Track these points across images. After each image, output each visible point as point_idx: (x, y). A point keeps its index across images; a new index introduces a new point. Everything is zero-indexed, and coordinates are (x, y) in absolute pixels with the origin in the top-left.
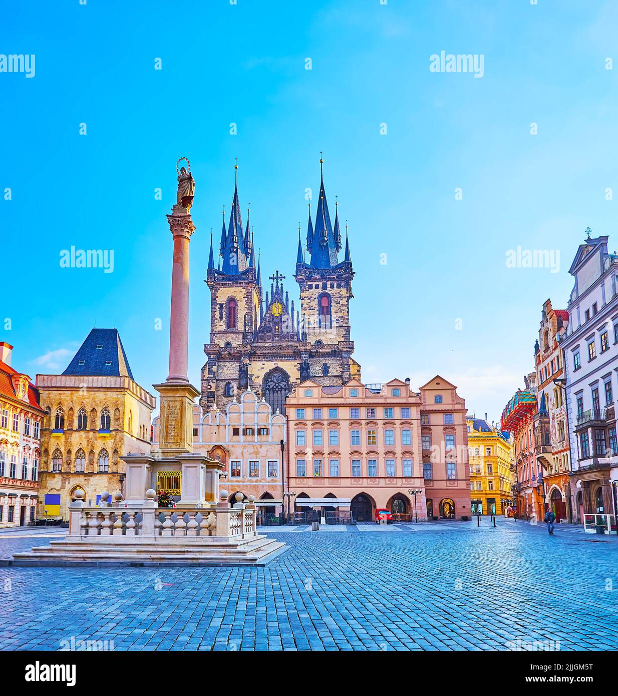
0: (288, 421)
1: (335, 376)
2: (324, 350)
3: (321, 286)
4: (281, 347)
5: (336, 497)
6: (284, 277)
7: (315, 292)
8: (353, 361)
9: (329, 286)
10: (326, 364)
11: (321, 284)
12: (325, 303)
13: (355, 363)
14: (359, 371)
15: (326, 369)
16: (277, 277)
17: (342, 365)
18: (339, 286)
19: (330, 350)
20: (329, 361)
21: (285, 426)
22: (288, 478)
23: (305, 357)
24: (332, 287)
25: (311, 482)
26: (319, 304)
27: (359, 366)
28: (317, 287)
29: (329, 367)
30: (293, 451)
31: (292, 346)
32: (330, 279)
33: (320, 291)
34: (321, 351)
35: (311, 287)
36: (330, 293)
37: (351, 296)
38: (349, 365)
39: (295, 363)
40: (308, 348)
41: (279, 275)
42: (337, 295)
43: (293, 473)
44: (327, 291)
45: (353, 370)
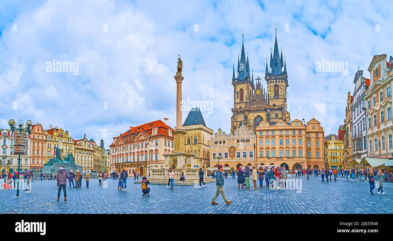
0: (256, 136)
1: (280, 118)
2: (276, 108)
3: (275, 82)
4: (260, 107)
5: (274, 165)
6: (261, 79)
7: (273, 84)
8: (287, 112)
9: (278, 81)
10: (277, 113)
11: (275, 81)
12: (276, 89)
13: (288, 113)
14: (289, 116)
15: (277, 115)
16: (258, 79)
17: (283, 114)
18: (282, 82)
19: (278, 108)
20: (278, 112)
21: (256, 138)
22: (257, 158)
23: (268, 110)
24: (279, 82)
25: (265, 159)
26: (274, 89)
27: (289, 114)
28: (273, 82)
29: (278, 114)
30: (258, 147)
31: (264, 107)
32: (278, 79)
33: (275, 84)
34: (275, 108)
35: (271, 82)
36: (278, 84)
37: (287, 86)
38: (285, 114)
39: (265, 113)
40: (270, 107)
41: (259, 78)
42: (281, 85)
43: (259, 156)
44: (277, 84)
45: (287, 115)
